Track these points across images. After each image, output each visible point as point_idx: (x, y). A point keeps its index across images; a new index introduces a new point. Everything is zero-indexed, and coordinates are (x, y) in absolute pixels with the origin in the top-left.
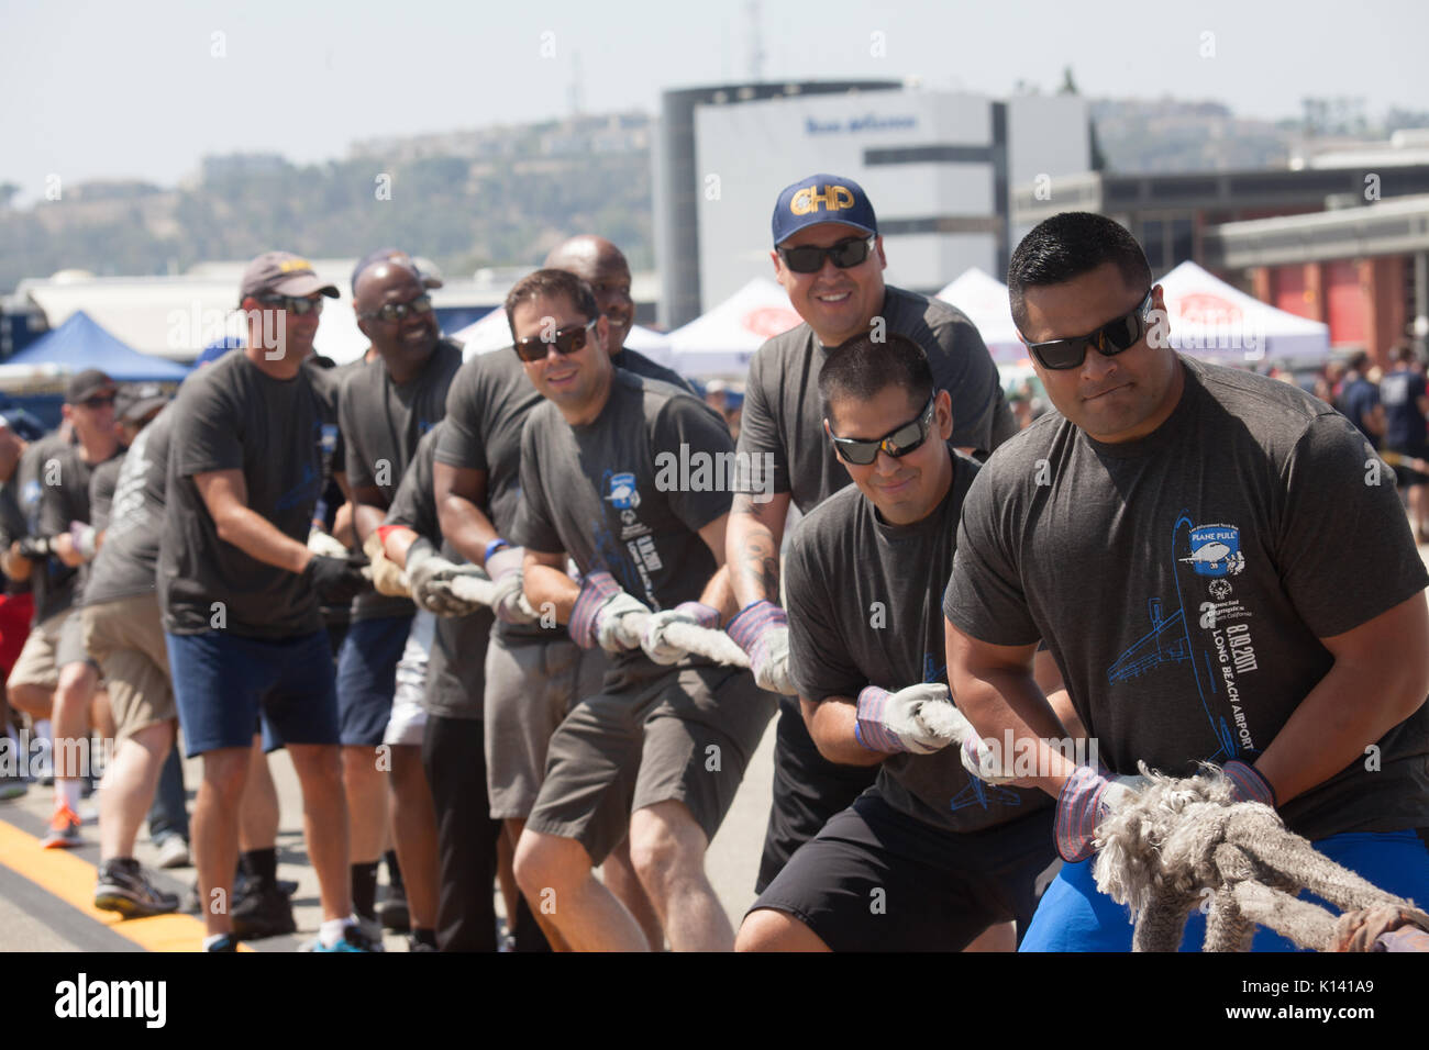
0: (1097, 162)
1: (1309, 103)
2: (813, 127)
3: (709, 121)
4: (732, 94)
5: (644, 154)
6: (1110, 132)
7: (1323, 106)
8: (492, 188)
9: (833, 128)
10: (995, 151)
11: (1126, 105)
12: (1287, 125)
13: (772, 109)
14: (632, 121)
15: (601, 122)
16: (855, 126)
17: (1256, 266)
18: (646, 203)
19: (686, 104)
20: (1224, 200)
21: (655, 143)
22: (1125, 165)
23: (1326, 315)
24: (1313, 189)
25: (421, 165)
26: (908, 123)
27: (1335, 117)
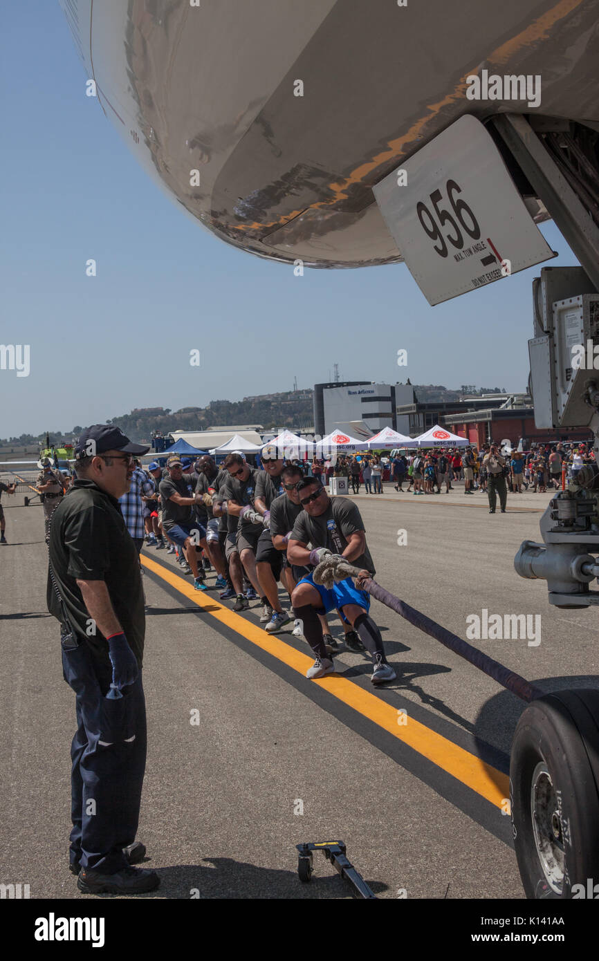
0: (415, 401)
1: (463, 387)
2: (350, 393)
3: (326, 391)
4: (331, 386)
5: (311, 399)
6: (418, 393)
7: (466, 387)
8: (276, 407)
9: (355, 393)
10: (392, 398)
11: (421, 387)
12: (458, 392)
13: (340, 389)
14: (308, 392)
15: (301, 392)
16: (359, 393)
17: (452, 424)
18: (312, 411)
19: (320, 388)
20: (445, 410)
21: (313, 397)
22: (422, 401)
23: (468, 437)
24: (464, 407)
25: (260, 402)
26: (373, 392)
27: (469, 390)
